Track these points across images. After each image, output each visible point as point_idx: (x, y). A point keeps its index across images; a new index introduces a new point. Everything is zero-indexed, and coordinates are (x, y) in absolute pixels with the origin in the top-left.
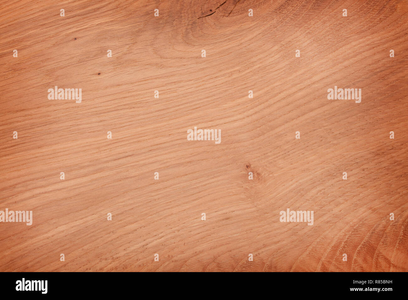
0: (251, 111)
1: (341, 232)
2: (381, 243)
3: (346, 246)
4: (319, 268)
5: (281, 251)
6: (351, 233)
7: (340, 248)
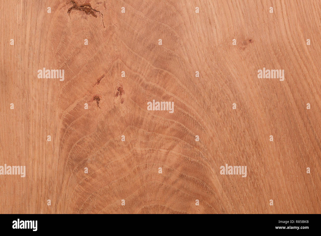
0: (294, 45)
1: (196, 112)
2: (186, 143)
3: (185, 115)
4: (168, 94)
5: (183, 64)
6: (195, 119)
7: (183, 111)
